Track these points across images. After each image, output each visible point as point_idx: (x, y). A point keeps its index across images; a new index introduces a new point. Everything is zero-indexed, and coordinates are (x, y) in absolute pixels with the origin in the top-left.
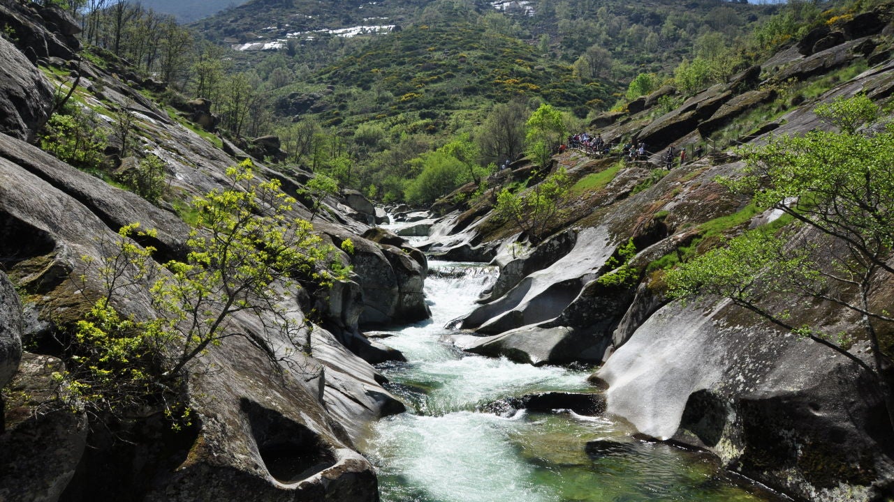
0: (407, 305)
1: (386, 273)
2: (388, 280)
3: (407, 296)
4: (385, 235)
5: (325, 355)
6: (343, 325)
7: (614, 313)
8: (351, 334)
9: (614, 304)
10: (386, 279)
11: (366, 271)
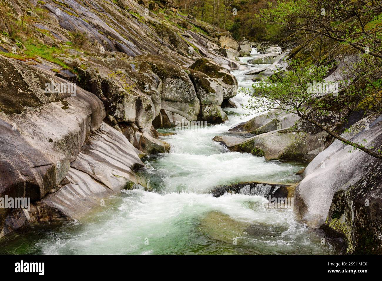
0: (208, 114)
1: (189, 91)
2: (190, 96)
3: (207, 107)
4: (207, 64)
5: (98, 149)
6: (137, 127)
7: (336, 124)
8: (140, 134)
9: (337, 116)
10: (189, 95)
11: (175, 89)
